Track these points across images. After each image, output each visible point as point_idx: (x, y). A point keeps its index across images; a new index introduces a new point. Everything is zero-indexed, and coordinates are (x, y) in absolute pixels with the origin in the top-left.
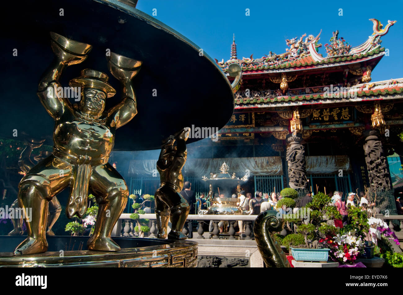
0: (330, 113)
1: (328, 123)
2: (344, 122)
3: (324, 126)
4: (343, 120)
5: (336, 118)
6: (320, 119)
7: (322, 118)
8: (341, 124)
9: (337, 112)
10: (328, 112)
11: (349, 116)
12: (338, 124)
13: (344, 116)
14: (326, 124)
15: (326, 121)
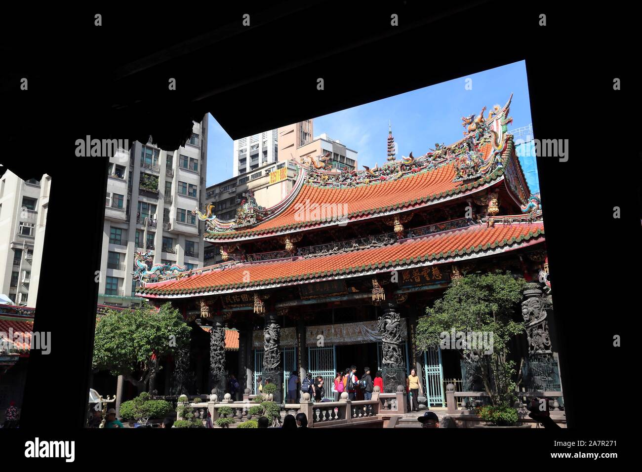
0: (421, 273)
1: (420, 285)
2: (437, 283)
3: (418, 288)
4: (435, 280)
5: (428, 279)
6: (411, 280)
7: (414, 279)
8: (434, 284)
9: (427, 272)
10: (418, 272)
11: (441, 275)
12: (431, 285)
13: (436, 275)
14: (419, 286)
15: (419, 283)
